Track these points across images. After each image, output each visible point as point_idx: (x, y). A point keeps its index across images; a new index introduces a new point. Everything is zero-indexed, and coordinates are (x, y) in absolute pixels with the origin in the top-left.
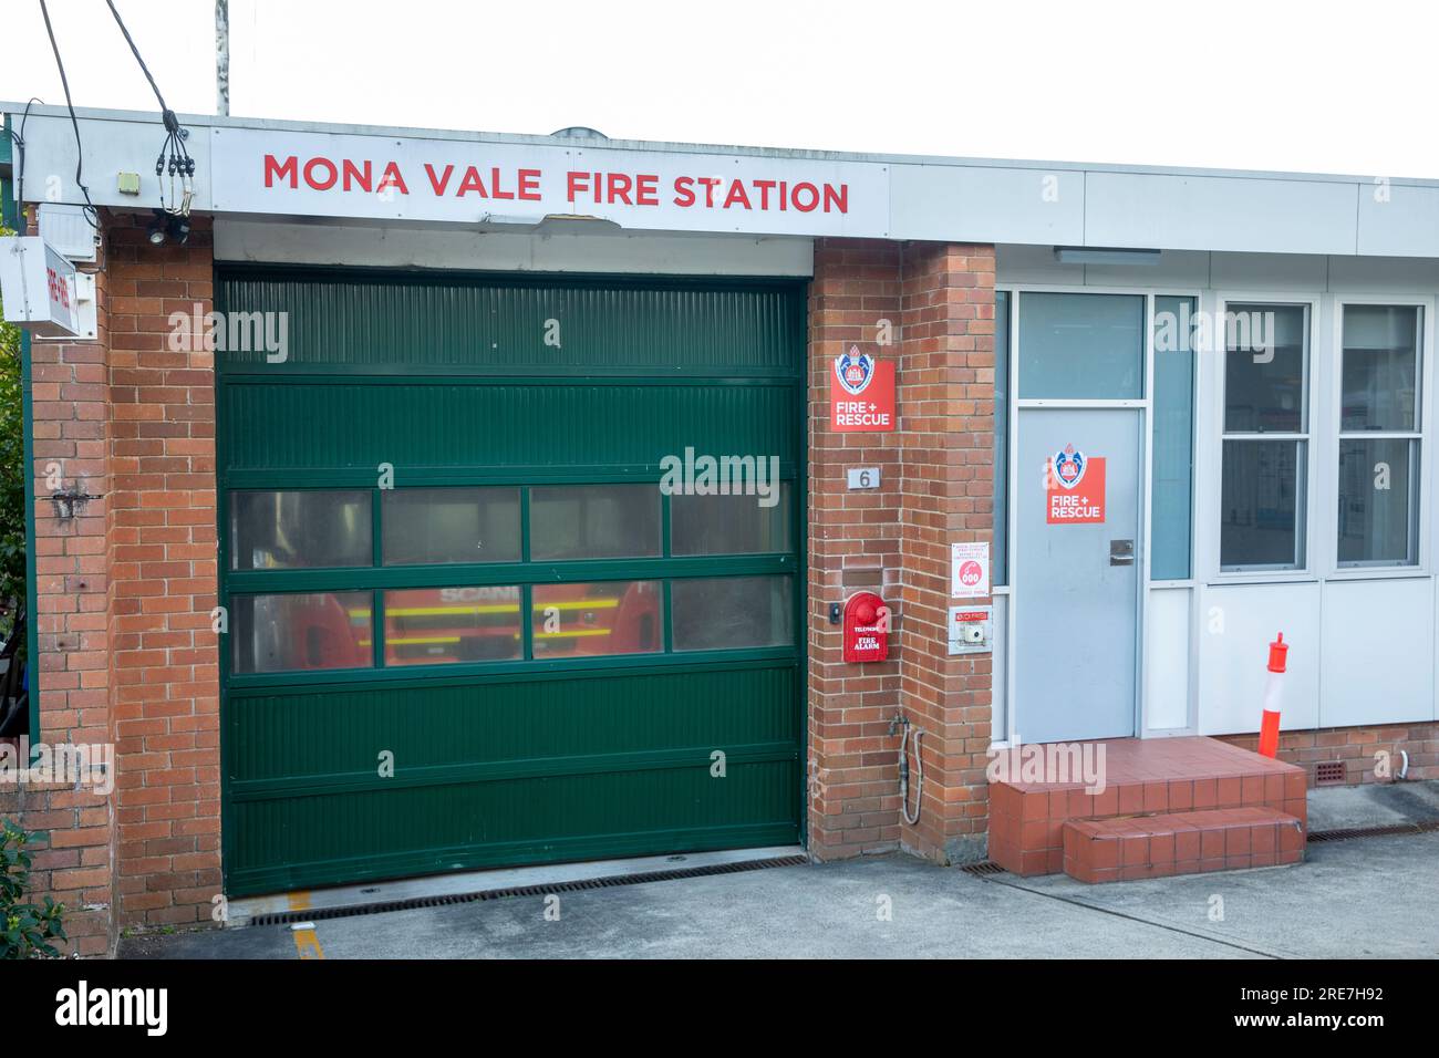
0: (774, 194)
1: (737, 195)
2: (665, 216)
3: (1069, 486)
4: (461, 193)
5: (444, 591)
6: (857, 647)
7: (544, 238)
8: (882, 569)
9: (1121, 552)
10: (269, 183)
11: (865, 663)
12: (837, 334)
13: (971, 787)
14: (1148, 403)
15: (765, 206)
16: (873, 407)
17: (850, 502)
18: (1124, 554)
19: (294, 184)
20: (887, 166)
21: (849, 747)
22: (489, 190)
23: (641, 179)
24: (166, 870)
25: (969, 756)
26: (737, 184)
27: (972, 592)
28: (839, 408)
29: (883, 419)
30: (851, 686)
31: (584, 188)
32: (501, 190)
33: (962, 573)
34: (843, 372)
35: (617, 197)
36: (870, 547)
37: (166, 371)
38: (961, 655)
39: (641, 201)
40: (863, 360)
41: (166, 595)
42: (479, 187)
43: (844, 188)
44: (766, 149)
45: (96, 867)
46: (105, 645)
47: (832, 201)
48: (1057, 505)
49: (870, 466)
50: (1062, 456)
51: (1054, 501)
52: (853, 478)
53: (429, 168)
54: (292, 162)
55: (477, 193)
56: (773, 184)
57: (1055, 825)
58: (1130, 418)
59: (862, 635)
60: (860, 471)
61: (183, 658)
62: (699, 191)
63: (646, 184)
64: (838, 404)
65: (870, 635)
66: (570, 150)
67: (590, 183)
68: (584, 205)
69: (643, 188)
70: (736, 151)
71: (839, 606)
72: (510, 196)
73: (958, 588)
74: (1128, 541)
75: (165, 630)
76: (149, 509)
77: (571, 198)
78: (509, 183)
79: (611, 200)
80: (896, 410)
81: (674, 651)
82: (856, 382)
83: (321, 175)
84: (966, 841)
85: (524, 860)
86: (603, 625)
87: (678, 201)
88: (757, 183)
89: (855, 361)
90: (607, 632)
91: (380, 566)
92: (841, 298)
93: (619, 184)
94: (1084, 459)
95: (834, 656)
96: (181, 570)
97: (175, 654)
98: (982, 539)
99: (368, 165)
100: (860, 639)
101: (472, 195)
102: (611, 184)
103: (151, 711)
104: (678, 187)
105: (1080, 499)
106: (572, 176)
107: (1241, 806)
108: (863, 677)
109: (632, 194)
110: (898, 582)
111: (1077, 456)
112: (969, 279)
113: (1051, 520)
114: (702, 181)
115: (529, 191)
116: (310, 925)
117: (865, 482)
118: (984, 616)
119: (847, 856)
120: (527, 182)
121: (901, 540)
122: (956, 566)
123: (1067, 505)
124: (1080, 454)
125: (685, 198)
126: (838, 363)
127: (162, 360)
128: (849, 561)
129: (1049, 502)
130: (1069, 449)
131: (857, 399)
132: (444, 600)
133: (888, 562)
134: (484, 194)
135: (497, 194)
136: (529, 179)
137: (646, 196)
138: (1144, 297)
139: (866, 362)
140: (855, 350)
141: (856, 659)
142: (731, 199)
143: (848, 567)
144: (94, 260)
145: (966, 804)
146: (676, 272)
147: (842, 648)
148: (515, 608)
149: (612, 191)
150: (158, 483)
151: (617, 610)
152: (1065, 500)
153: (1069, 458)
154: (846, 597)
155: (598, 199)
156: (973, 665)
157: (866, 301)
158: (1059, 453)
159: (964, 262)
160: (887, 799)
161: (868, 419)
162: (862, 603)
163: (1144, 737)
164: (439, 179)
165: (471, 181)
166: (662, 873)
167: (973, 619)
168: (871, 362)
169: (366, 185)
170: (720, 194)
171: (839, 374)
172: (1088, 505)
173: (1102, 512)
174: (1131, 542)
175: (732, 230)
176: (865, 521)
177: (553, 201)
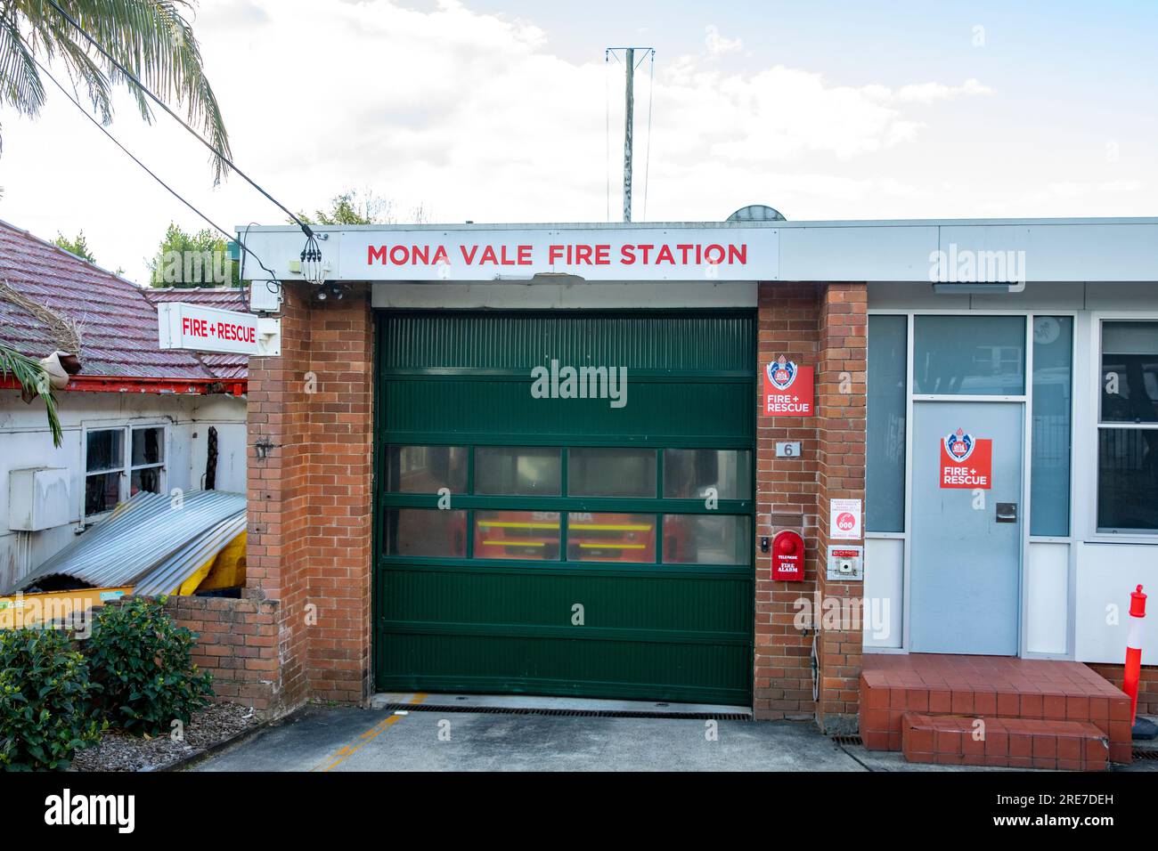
0: (692, 254)
1: (666, 254)
2: (615, 271)
3: (959, 460)
4: (482, 263)
5: (535, 514)
6: (780, 570)
7: (568, 287)
8: (802, 515)
9: (1006, 512)
10: (370, 262)
11: (789, 582)
12: (770, 347)
13: (846, 679)
14: (1028, 398)
15: (685, 261)
16: (796, 399)
17: (778, 466)
18: (1009, 514)
19: (384, 262)
20: (777, 230)
21: (775, 640)
22: (499, 259)
23: (598, 247)
24: (332, 668)
25: (844, 656)
26: (665, 248)
27: (847, 536)
28: (769, 399)
29: (804, 408)
30: (777, 597)
31: (560, 255)
32: (507, 259)
33: (839, 520)
34: (773, 374)
35: (582, 260)
36: (792, 498)
37: (339, 373)
38: (838, 581)
39: (598, 262)
40: (789, 365)
41: (335, 505)
42: (493, 258)
43: (744, 247)
44: (686, 223)
45: (267, 659)
46: (279, 532)
47: (734, 256)
48: (949, 474)
49: (793, 441)
50: (953, 437)
51: (946, 471)
52: (780, 449)
53: (463, 248)
54: (384, 249)
55: (492, 262)
56: (691, 247)
57: (895, 714)
58: (1014, 409)
59: (785, 561)
60: (784, 445)
61: (344, 543)
62: (639, 254)
63: (602, 251)
64: (769, 396)
65: (790, 561)
66: (552, 231)
67: (565, 252)
68: (561, 266)
69: (601, 254)
70: (665, 225)
71: (767, 539)
72: (512, 263)
73: (835, 531)
74: (1012, 504)
75: (334, 525)
76: (327, 454)
77: (551, 262)
78: (512, 255)
79: (578, 262)
80: (815, 402)
81: (663, 562)
82: (782, 381)
83: (399, 255)
84: (841, 718)
85: (561, 692)
86: (641, 542)
87: (623, 261)
88: (679, 247)
89: (782, 366)
90: (643, 547)
91: (472, 495)
92: (772, 322)
93: (584, 252)
94: (973, 440)
95: (765, 575)
96: (343, 490)
97: (339, 540)
98: (856, 497)
99: (427, 248)
100: (783, 564)
101: (489, 263)
102: (578, 251)
103: (326, 573)
104: (623, 251)
105: (969, 471)
106: (552, 248)
107: (1066, 719)
108: (787, 591)
109: (592, 258)
110: (815, 525)
111: (967, 437)
112: (846, 308)
113: (943, 485)
114: (640, 247)
115: (524, 259)
116: (405, 713)
117: (789, 452)
118: (856, 553)
119: (772, 718)
120: (523, 254)
121: (818, 494)
122: (834, 516)
123: (957, 474)
124: (969, 436)
125: (629, 259)
126: (769, 368)
127: (337, 367)
128: (776, 508)
129: (942, 471)
130: (960, 431)
131: (784, 393)
132: (535, 519)
133: (807, 509)
134: (496, 263)
135: (504, 262)
136: (524, 251)
137: (602, 259)
138: (1025, 317)
139: (791, 367)
140: (782, 358)
141: (781, 578)
142: (661, 258)
143: (776, 512)
144: (278, 311)
145: (841, 691)
146: (669, 307)
147: (771, 569)
148: (557, 526)
149: (579, 257)
150: (332, 439)
151: (649, 533)
152: (956, 470)
153: (960, 439)
154: (774, 533)
155: (569, 262)
156: (847, 589)
157: (791, 324)
158: (950, 436)
159: (842, 295)
160: (804, 682)
161: (792, 408)
162: (787, 538)
163: (1023, 658)
164: (469, 255)
165: (489, 255)
166: (635, 713)
167: (847, 555)
168: (795, 367)
169: (425, 260)
170: (653, 255)
171: (770, 375)
172: (976, 475)
173: (989, 481)
174: (1015, 505)
175: (661, 278)
176: (790, 480)
177: (540, 264)
